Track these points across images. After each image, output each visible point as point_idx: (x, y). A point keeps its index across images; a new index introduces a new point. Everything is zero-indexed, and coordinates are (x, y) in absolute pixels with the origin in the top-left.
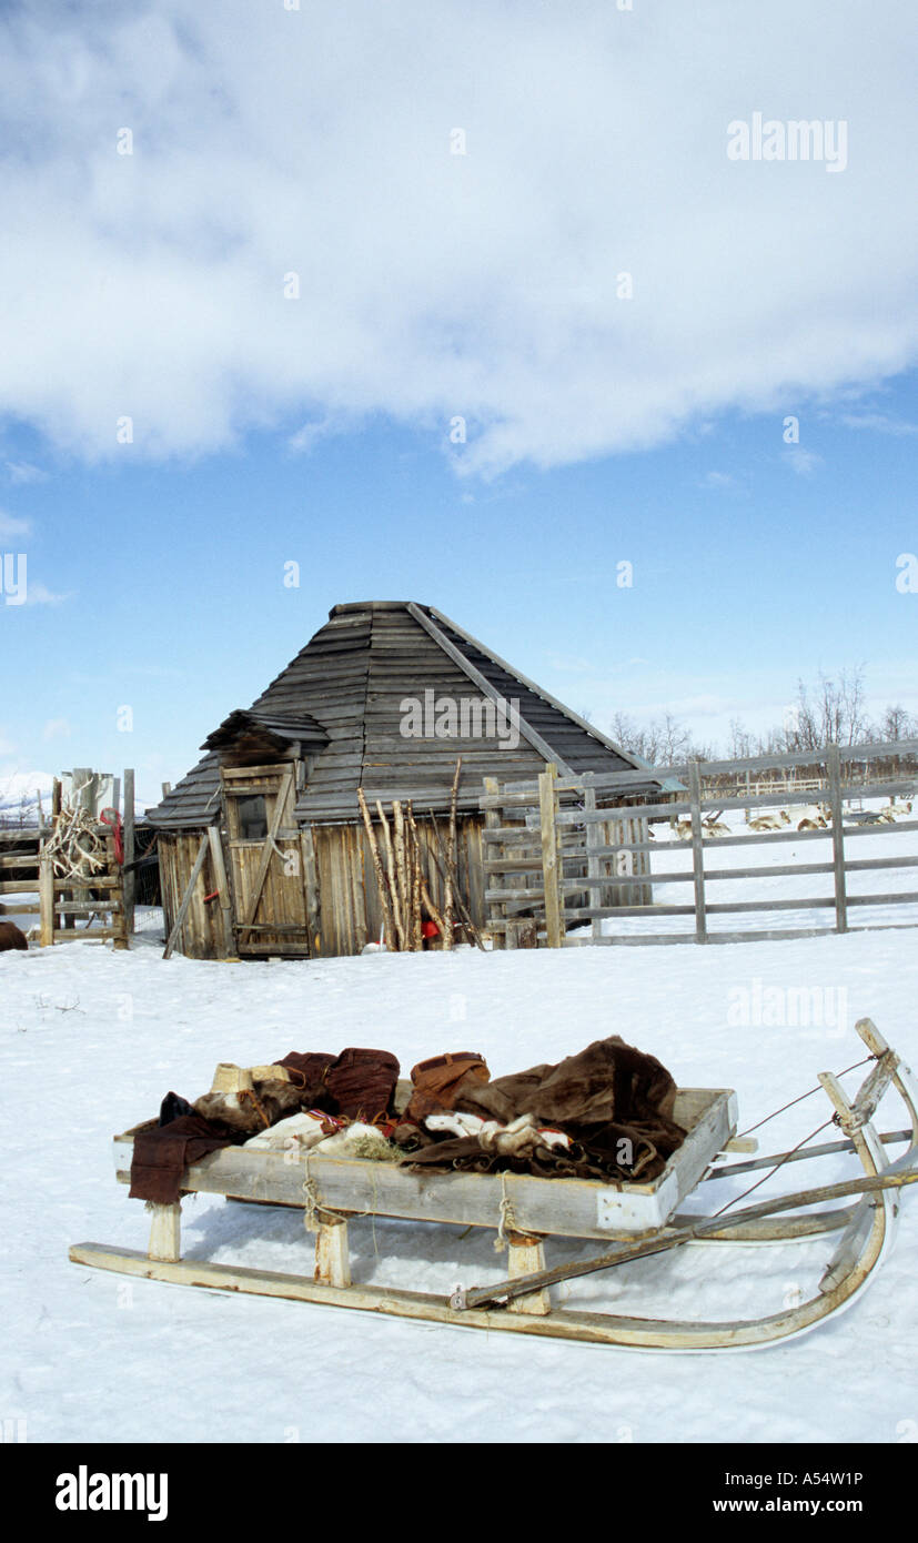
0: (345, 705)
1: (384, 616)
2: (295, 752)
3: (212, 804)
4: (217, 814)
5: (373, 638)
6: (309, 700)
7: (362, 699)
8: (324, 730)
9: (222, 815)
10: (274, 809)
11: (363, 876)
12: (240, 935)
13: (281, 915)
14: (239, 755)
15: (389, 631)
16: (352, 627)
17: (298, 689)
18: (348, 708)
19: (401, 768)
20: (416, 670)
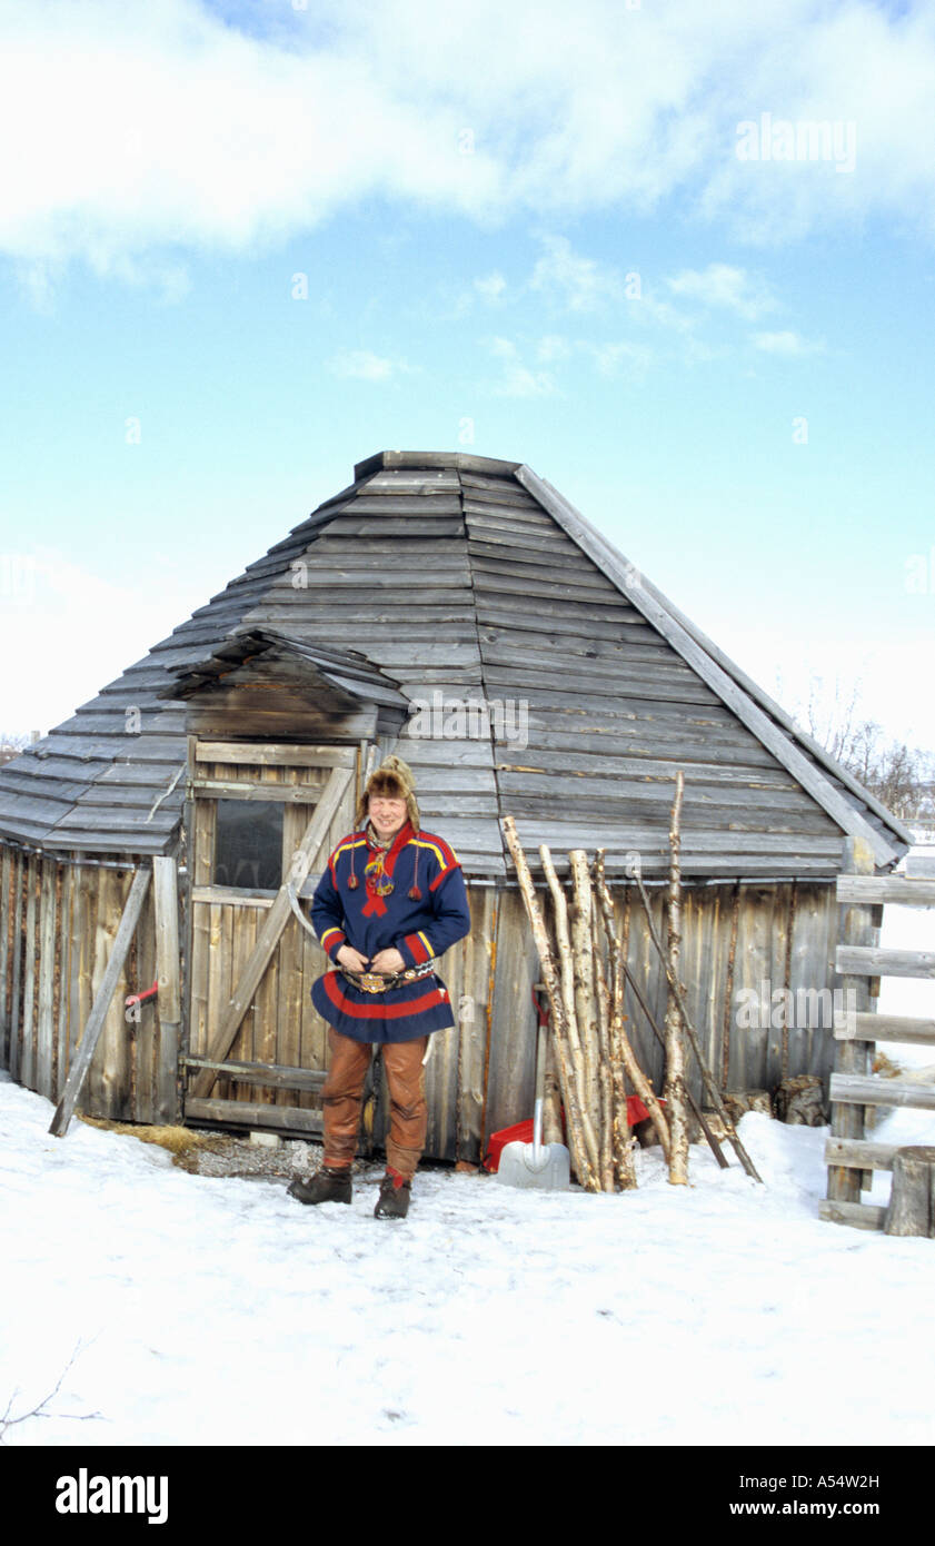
0: (433, 641)
1: (481, 483)
2: (363, 725)
3: (160, 808)
4: (176, 831)
5: (469, 521)
6: (351, 622)
7: (470, 634)
8: (396, 685)
9: (183, 834)
10: (301, 837)
11: (488, 995)
12: (193, 1080)
13: (290, 1049)
14: (235, 717)
15: (493, 512)
16: (420, 495)
17: (323, 598)
18: (439, 649)
19: (567, 780)
20: (552, 591)
